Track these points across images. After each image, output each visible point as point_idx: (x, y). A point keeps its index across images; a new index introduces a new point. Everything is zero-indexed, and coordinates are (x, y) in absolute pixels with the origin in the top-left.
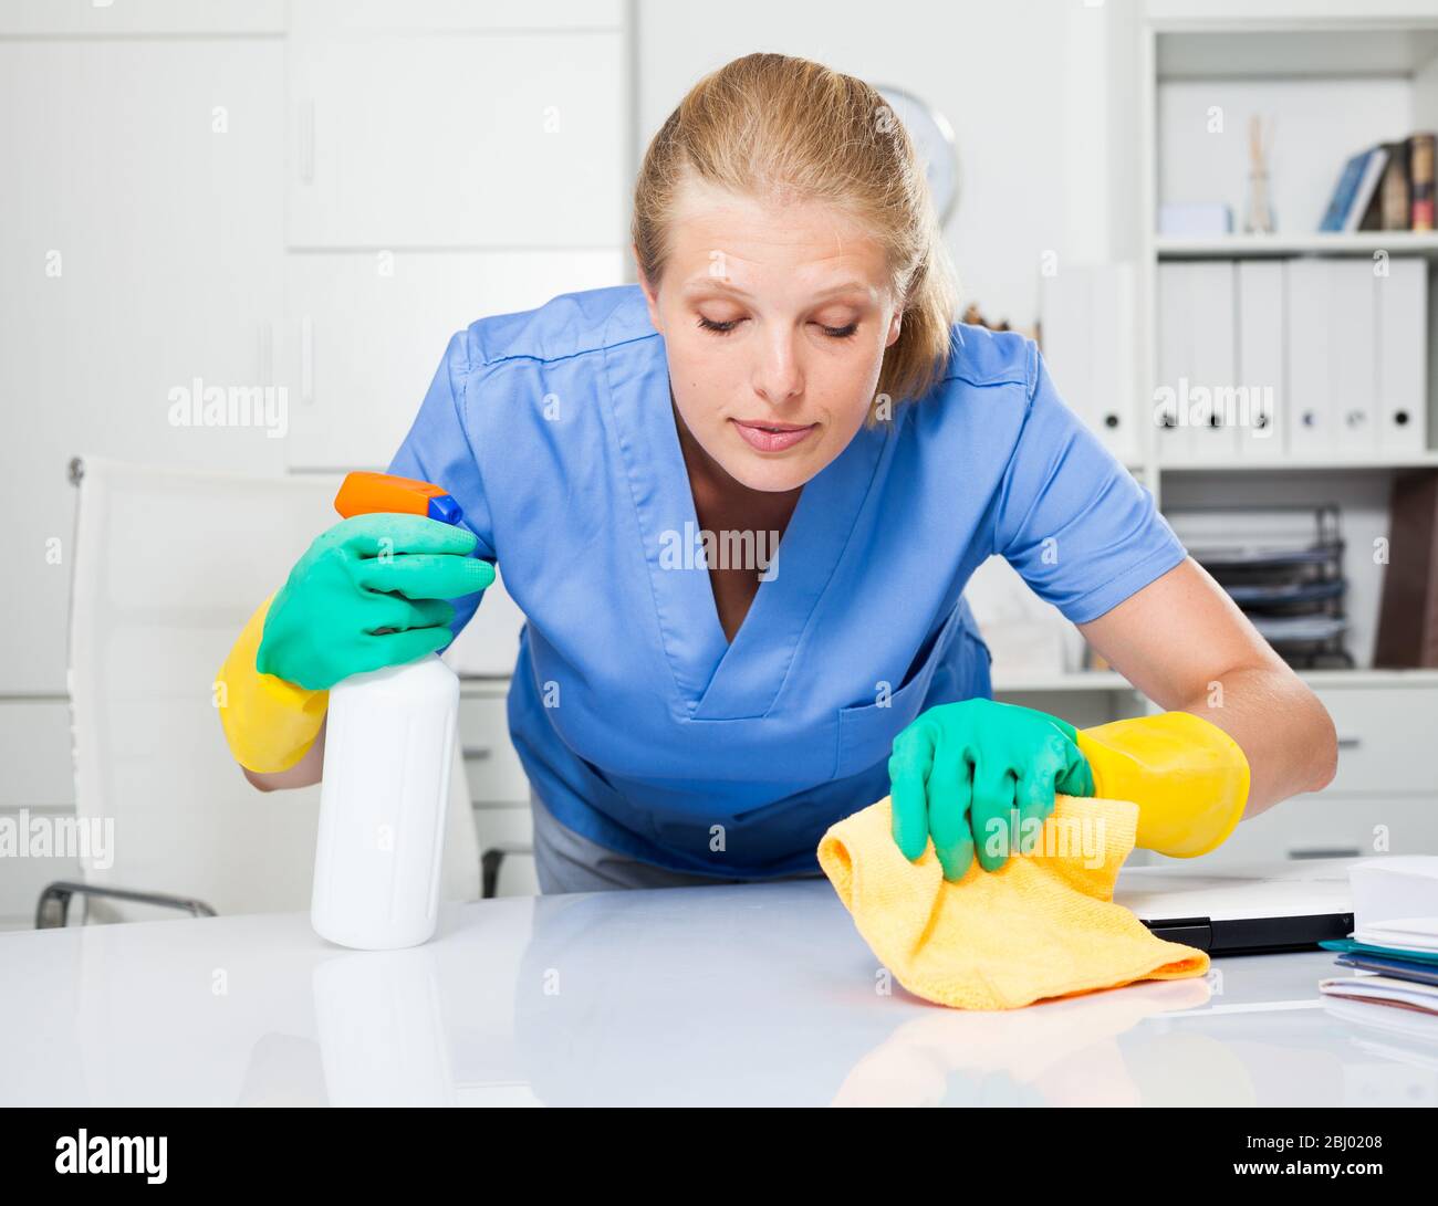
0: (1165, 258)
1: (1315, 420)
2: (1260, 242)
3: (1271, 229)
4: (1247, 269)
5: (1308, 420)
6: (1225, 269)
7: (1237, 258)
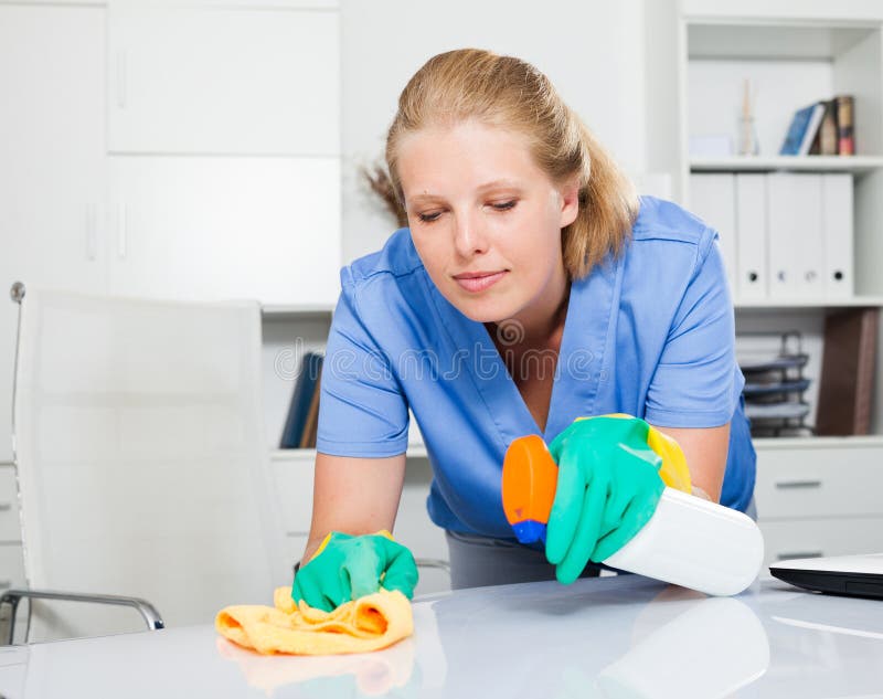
0: (695, 171)
1: (785, 276)
2: (749, 161)
3: (756, 153)
4: (742, 178)
5: (781, 276)
6: (729, 178)
7: (736, 171)
